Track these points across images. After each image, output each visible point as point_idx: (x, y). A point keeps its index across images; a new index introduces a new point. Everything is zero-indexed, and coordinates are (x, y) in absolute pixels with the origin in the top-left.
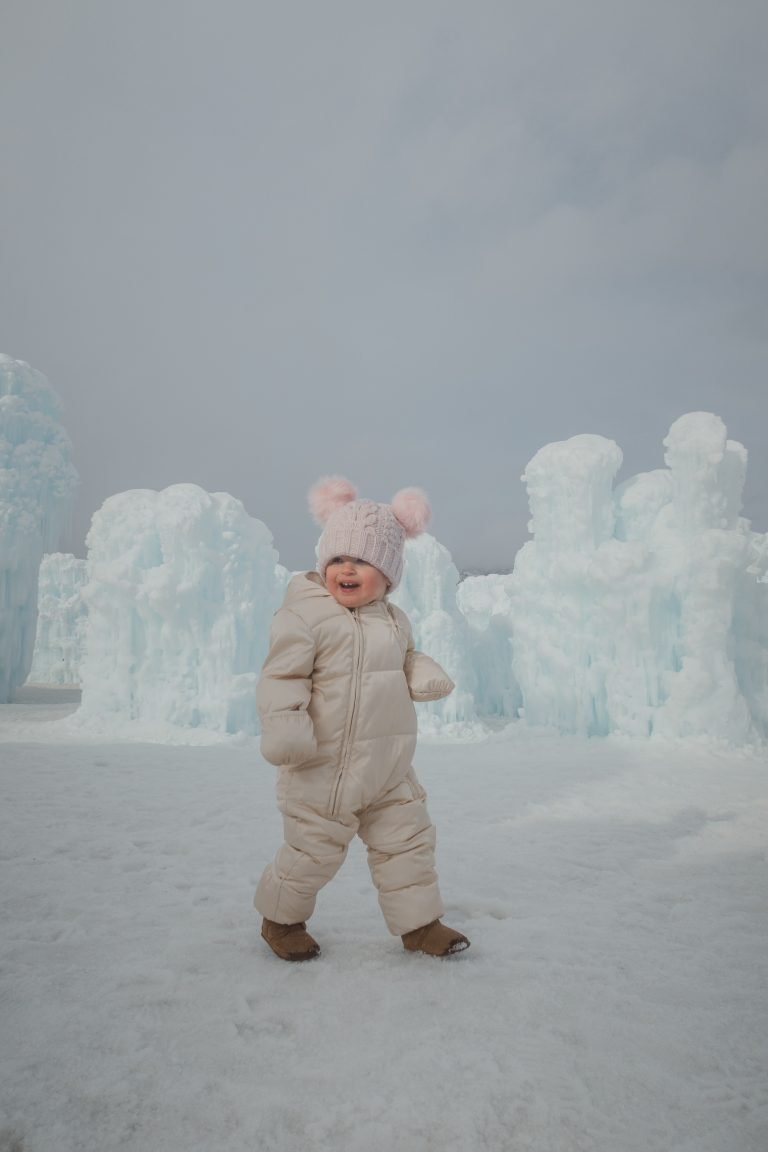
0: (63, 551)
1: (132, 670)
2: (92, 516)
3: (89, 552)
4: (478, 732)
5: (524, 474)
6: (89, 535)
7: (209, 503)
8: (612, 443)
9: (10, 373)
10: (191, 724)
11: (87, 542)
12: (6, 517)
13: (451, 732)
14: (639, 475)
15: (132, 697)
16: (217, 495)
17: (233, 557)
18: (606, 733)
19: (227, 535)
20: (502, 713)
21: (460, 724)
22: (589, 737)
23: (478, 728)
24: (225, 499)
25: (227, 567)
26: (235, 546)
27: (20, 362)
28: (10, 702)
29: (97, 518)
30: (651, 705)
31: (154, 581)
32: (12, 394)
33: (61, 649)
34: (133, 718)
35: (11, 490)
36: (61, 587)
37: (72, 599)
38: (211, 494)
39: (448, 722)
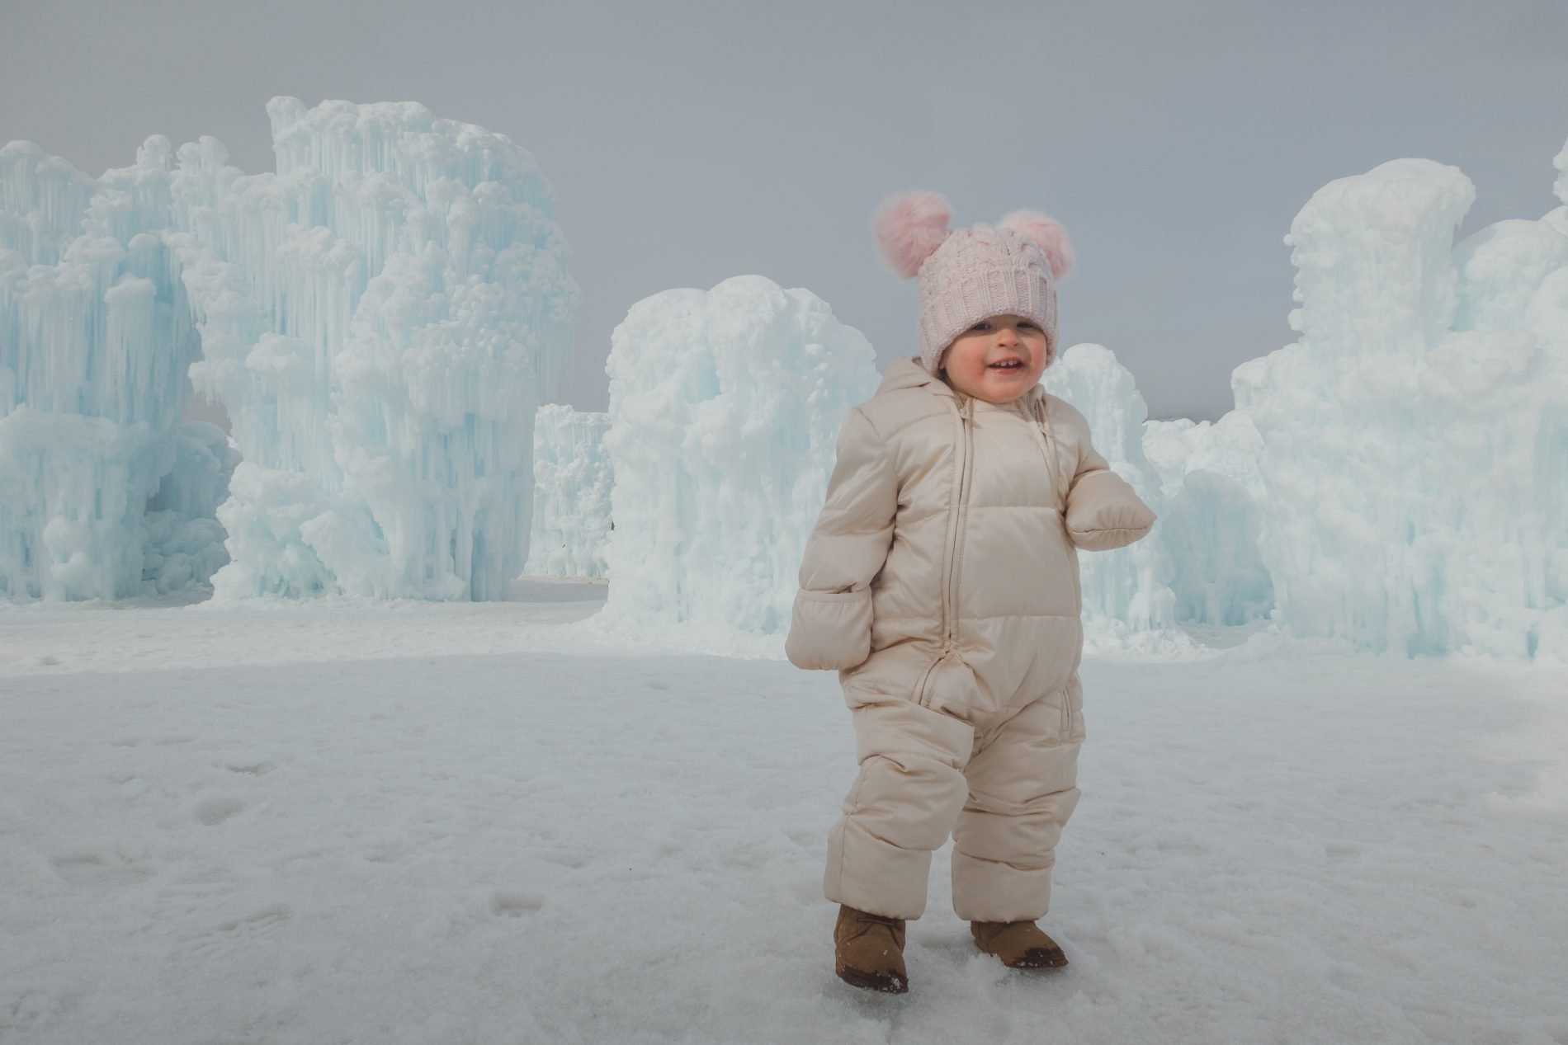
0: (560, 401)
1: (678, 551)
2: (611, 332)
3: (612, 382)
4: (1182, 648)
5: (1289, 232)
6: (609, 359)
7: (783, 302)
8: (1454, 171)
9: (486, 152)
10: (763, 629)
11: (607, 369)
12: (490, 348)
13: (1142, 645)
14: (1498, 225)
15: (679, 590)
16: (792, 291)
17: (820, 382)
18: (1440, 650)
19: (812, 349)
20: (1203, 619)
21: (1156, 633)
22: (1411, 657)
23: (1183, 640)
24: (805, 297)
25: (812, 398)
26: (823, 366)
27: (499, 136)
28: (504, 600)
29: (620, 335)
30: (1530, 605)
31: (709, 418)
32: (490, 179)
33: (561, 531)
34: (680, 620)
35: (495, 312)
36: (558, 449)
37: (573, 465)
38: (786, 291)
39: (1136, 630)
